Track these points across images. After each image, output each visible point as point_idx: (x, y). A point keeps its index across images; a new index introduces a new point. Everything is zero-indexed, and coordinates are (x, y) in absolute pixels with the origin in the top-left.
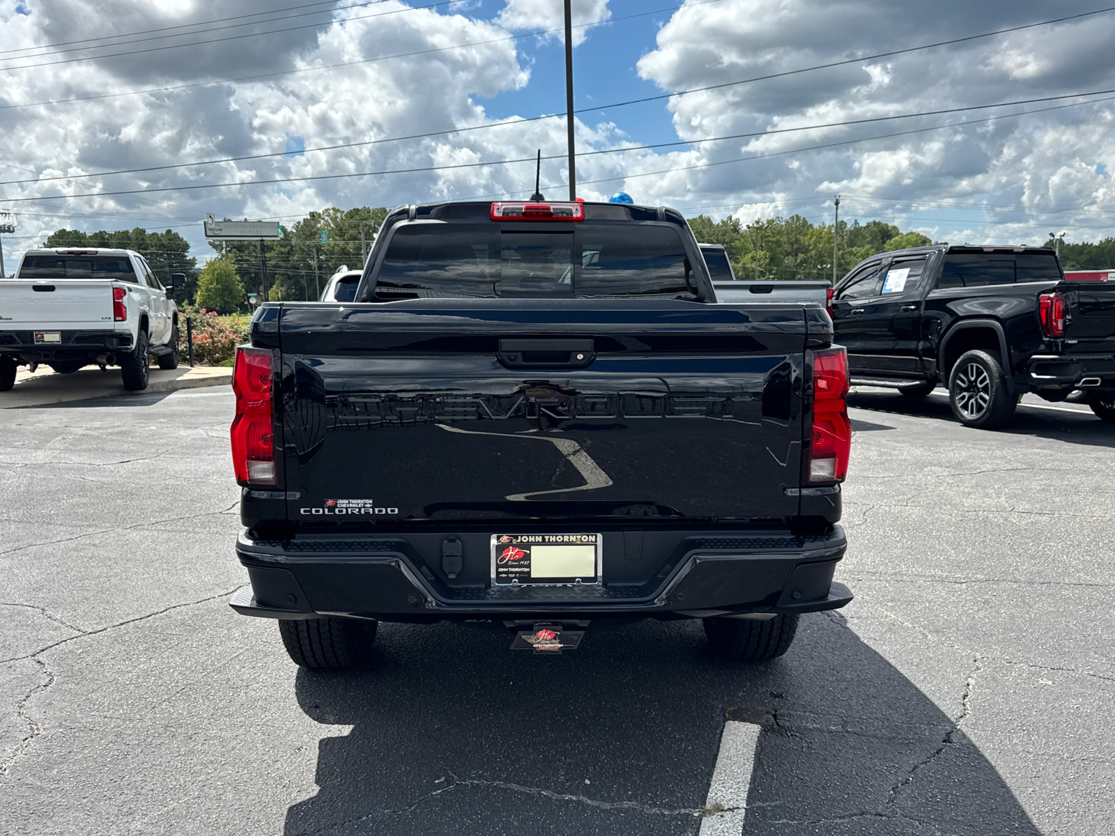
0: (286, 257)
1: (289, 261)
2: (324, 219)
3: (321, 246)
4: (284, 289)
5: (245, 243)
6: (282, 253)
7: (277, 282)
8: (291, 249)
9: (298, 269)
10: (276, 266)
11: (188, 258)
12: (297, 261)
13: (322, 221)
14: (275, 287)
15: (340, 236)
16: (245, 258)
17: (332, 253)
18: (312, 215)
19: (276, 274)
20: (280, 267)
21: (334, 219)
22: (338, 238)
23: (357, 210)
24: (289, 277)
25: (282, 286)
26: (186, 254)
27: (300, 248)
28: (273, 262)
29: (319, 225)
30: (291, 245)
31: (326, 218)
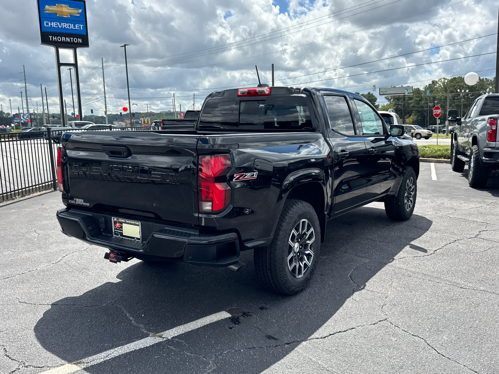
0: (418, 102)
1: (419, 104)
2: (438, 83)
3: (436, 97)
4: (416, 117)
5: (401, 97)
6: (417, 100)
7: (413, 114)
8: (421, 99)
9: (424, 107)
10: (413, 107)
11: (376, 105)
12: (423, 104)
13: (437, 85)
14: (412, 116)
15: (445, 91)
16: (400, 103)
17: (440, 99)
18: (433, 82)
19: (413, 110)
20: (415, 107)
21: (444, 83)
22: (444, 92)
23: (455, 78)
24: (419, 112)
25: (415, 115)
26: (375, 103)
27: (425, 98)
28: (412, 105)
29: (436, 87)
30: (422, 97)
31: (440, 83)
